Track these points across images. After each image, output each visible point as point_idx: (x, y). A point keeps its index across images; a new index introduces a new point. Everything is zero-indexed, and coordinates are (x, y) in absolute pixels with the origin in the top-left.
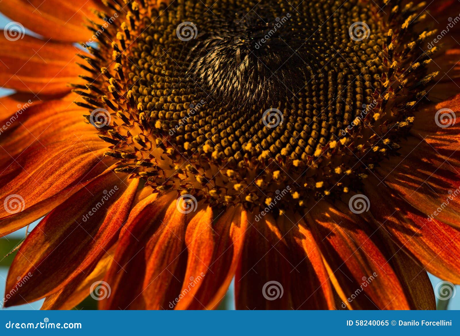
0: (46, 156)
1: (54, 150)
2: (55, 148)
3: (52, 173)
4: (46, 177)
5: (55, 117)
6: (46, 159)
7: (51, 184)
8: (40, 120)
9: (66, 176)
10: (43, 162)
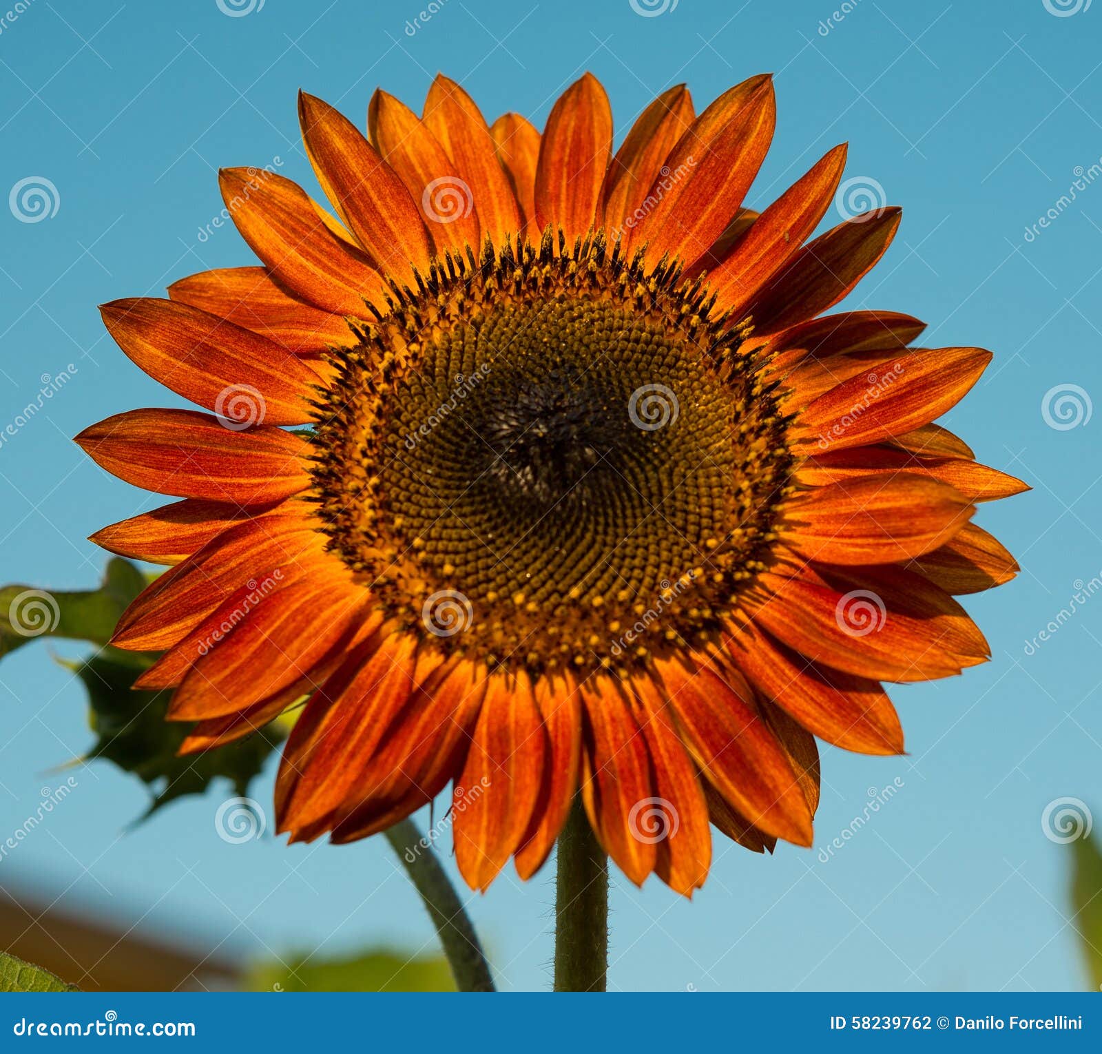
0: (282, 608)
1: (292, 599)
2: (292, 595)
3: (298, 635)
4: (289, 641)
5: (274, 541)
6: (283, 612)
7: (299, 652)
8: (252, 546)
9: (320, 639)
10: (279, 617)
